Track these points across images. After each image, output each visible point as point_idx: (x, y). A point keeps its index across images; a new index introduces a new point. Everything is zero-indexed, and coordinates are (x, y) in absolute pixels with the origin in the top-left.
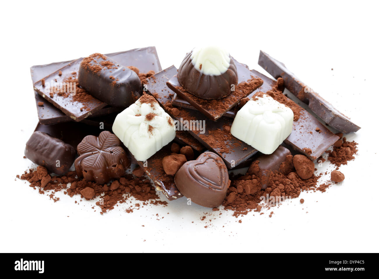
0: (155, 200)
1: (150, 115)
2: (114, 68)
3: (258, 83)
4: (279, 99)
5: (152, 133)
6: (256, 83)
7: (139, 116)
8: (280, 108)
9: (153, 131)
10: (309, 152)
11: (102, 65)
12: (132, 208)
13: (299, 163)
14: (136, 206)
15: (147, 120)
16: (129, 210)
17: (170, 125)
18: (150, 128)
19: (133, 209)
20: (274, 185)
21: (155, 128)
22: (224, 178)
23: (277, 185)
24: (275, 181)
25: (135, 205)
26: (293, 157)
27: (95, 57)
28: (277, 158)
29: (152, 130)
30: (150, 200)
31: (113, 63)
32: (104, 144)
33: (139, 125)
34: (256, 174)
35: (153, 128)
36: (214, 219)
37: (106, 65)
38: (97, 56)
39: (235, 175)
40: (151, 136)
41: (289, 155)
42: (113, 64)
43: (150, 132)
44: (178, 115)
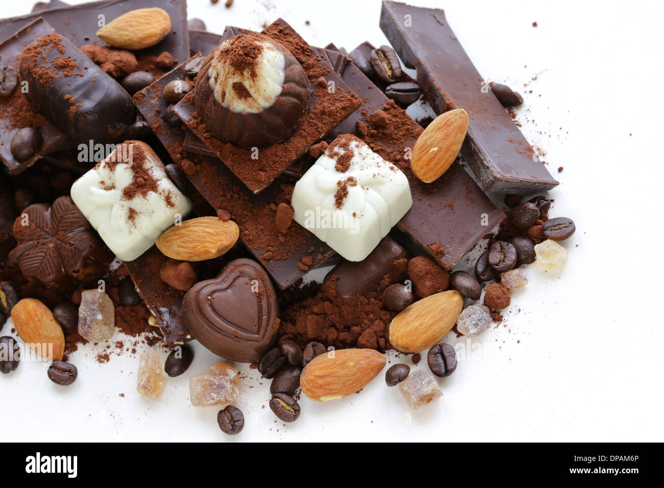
0: (153, 334)
1: (130, 190)
2: (76, 75)
3: (348, 107)
4: (399, 128)
5: (134, 224)
6: (344, 108)
7: (111, 189)
8: (377, 176)
9: (137, 221)
10: (438, 252)
11: (55, 67)
12: (108, 351)
13: (418, 276)
14: (117, 346)
15: (125, 199)
16: (103, 355)
17: (169, 206)
18: (132, 214)
19: (110, 353)
20: (366, 321)
21: (140, 213)
22: (265, 317)
23: (372, 321)
24: (367, 313)
25: (115, 345)
26: (408, 262)
27: (46, 45)
28: (373, 267)
29: (134, 219)
30: (143, 334)
31: (77, 63)
32: (60, 226)
33: (111, 207)
34: (333, 299)
35: (137, 213)
36: (250, 387)
37: (62, 67)
38: (50, 43)
39: (305, 283)
40: (133, 230)
41: (398, 261)
42: (76, 66)
43: (130, 222)
44: (193, 175)
